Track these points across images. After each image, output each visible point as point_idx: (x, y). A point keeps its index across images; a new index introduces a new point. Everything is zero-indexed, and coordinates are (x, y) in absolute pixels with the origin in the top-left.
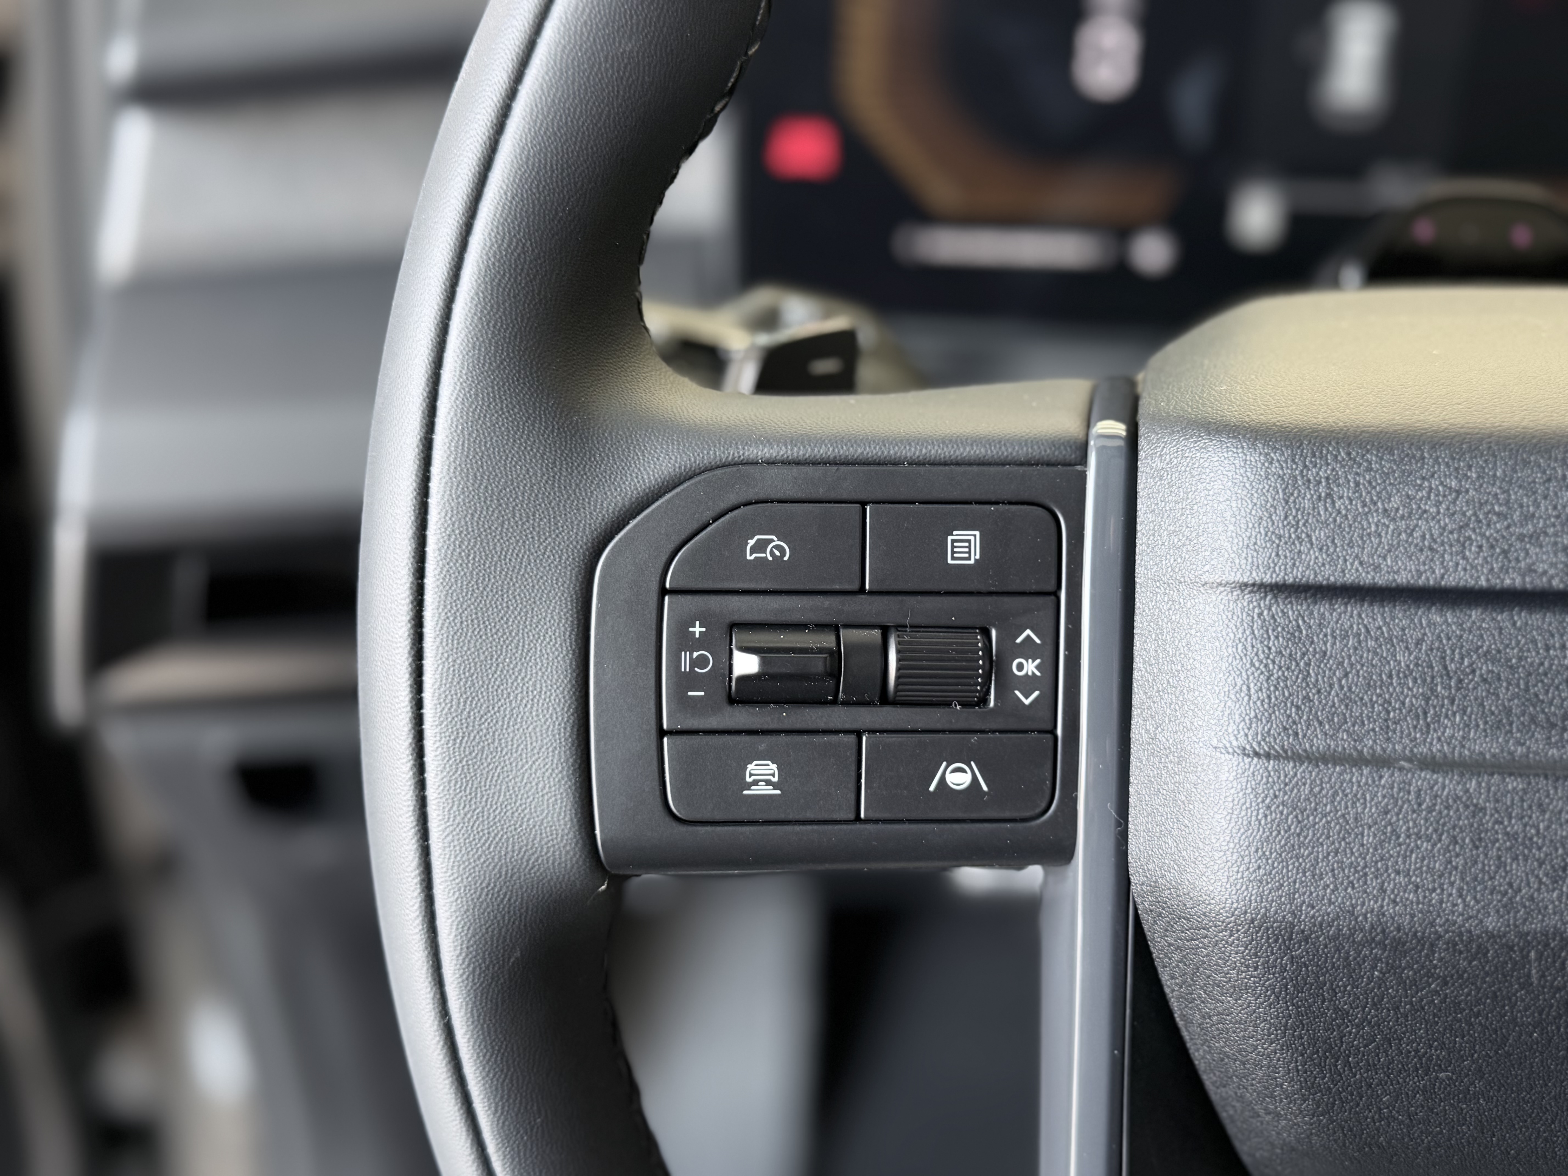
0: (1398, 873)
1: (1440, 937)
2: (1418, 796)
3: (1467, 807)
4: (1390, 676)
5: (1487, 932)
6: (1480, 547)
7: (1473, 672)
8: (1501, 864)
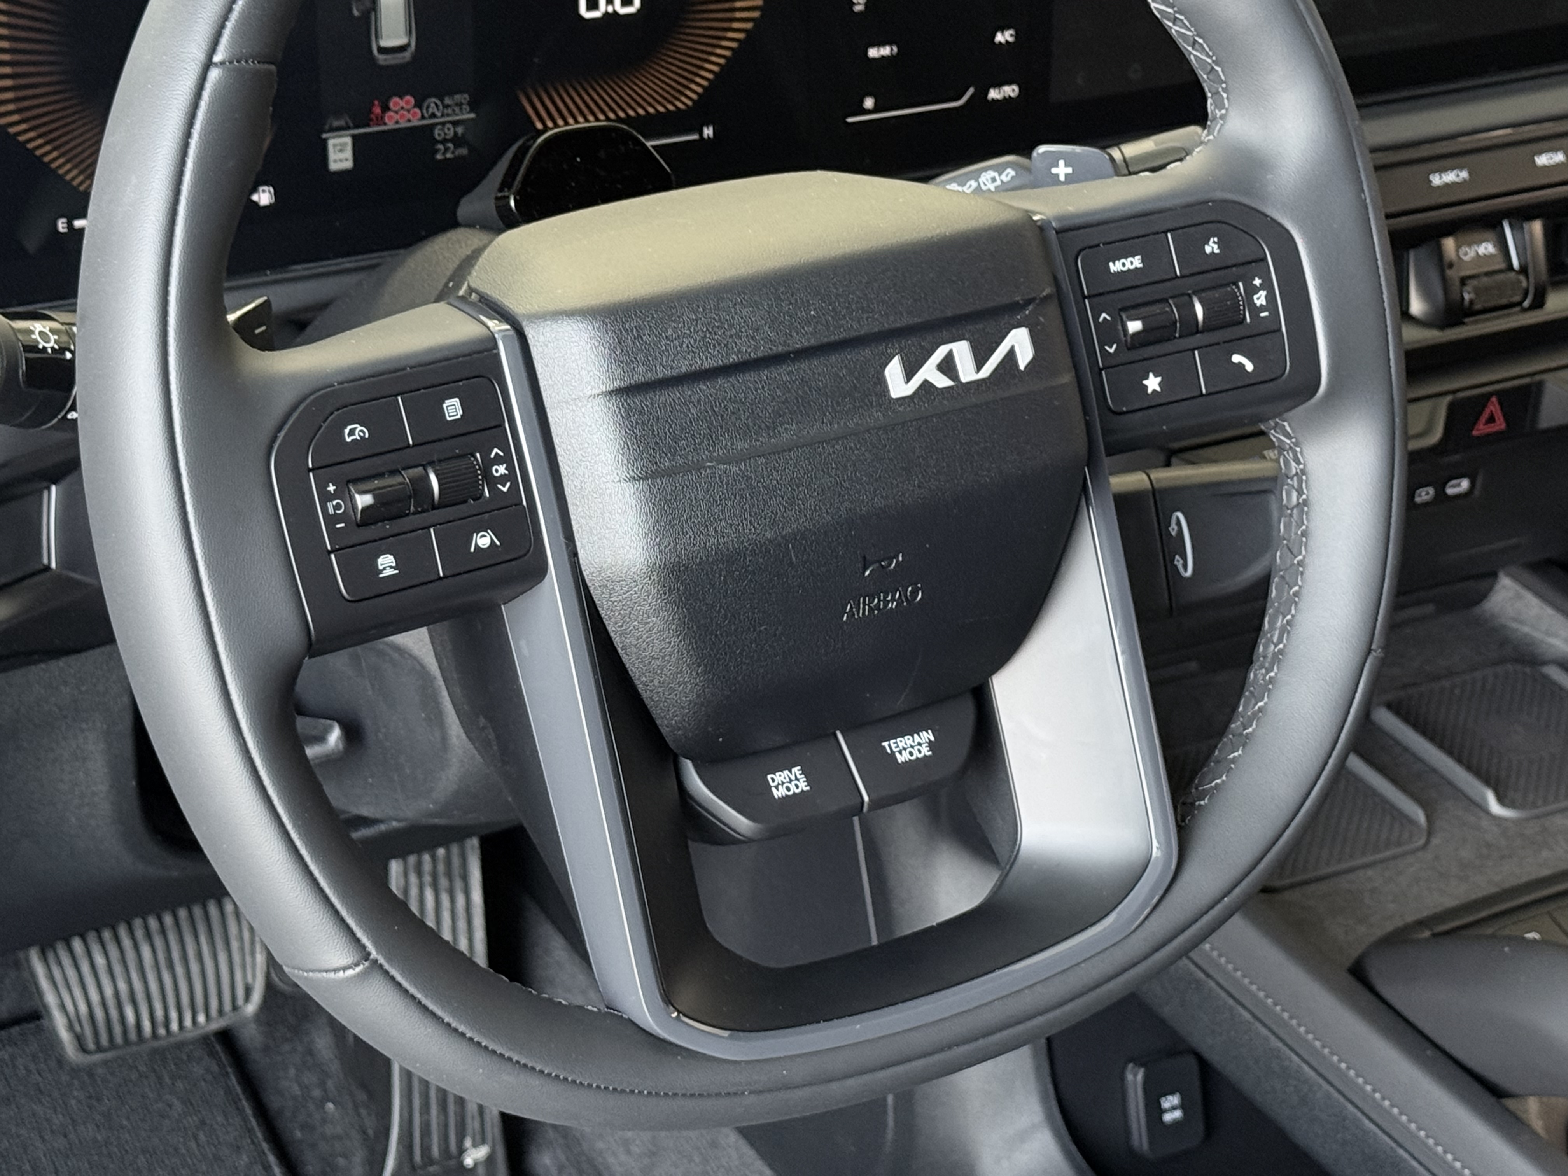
0: (721, 520)
1: (747, 549)
2: (720, 478)
3: (743, 478)
4: (691, 422)
5: (768, 540)
6: (714, 346)
7: (727, 410)
8: (766, 503)
